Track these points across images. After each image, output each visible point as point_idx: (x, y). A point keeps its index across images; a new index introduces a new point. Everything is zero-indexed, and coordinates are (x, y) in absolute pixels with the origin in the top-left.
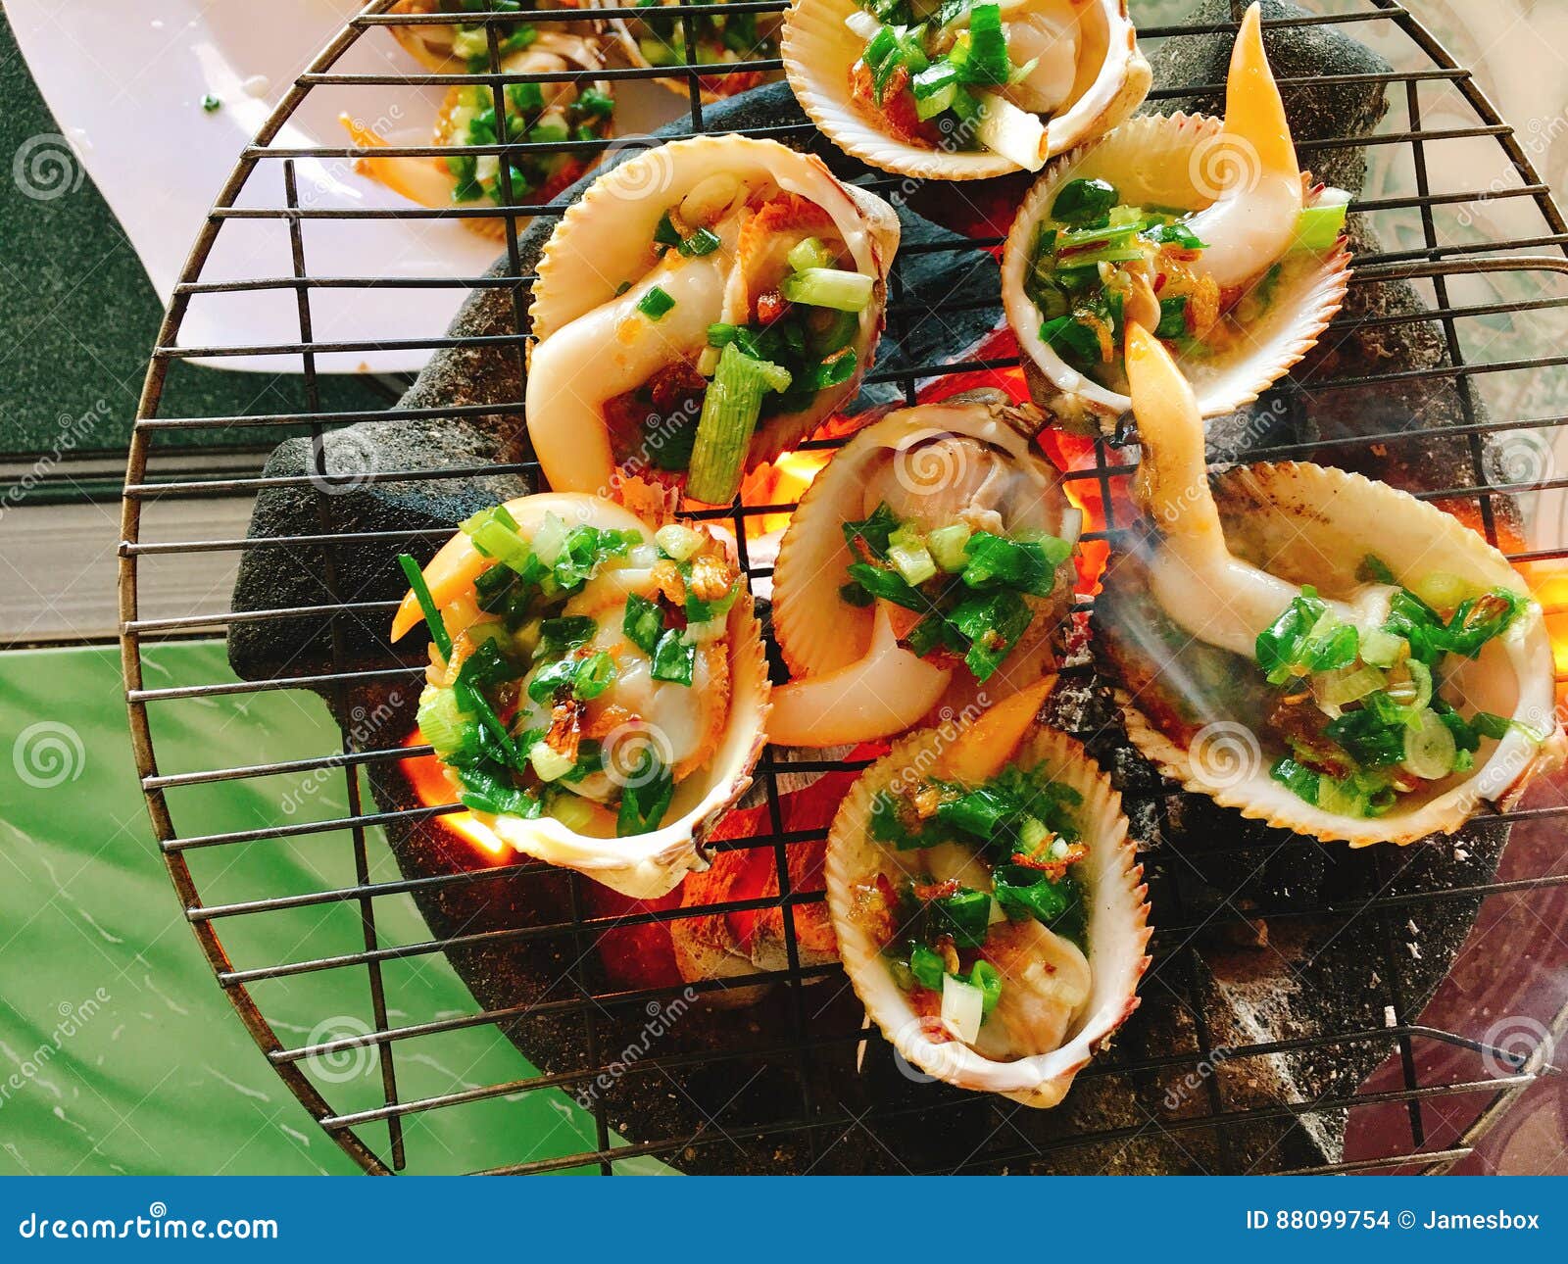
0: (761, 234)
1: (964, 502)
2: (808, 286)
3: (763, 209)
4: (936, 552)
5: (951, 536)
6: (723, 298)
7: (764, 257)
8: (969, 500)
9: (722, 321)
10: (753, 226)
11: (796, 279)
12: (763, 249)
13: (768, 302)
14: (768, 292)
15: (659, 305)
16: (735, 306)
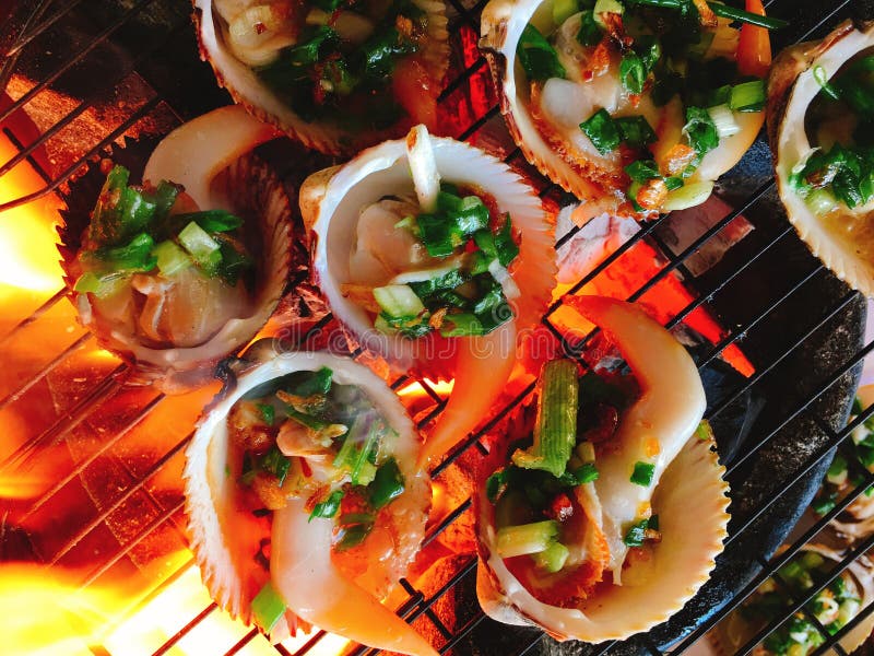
0: (594, 558)
1: (170, 295)
2: (545, 535)
3: (601, 575)
4: (183, 253)
5: (173, 265)
6: (600, 500)
7: (585, 543)
8: (166, 298)
9: (592, 483)
10: (602, 561)
11: (552, 537)
12: (588, 548)
13: (565, 511)
14: (568, 518)
15: (641, 474)
16: (588, 498)
